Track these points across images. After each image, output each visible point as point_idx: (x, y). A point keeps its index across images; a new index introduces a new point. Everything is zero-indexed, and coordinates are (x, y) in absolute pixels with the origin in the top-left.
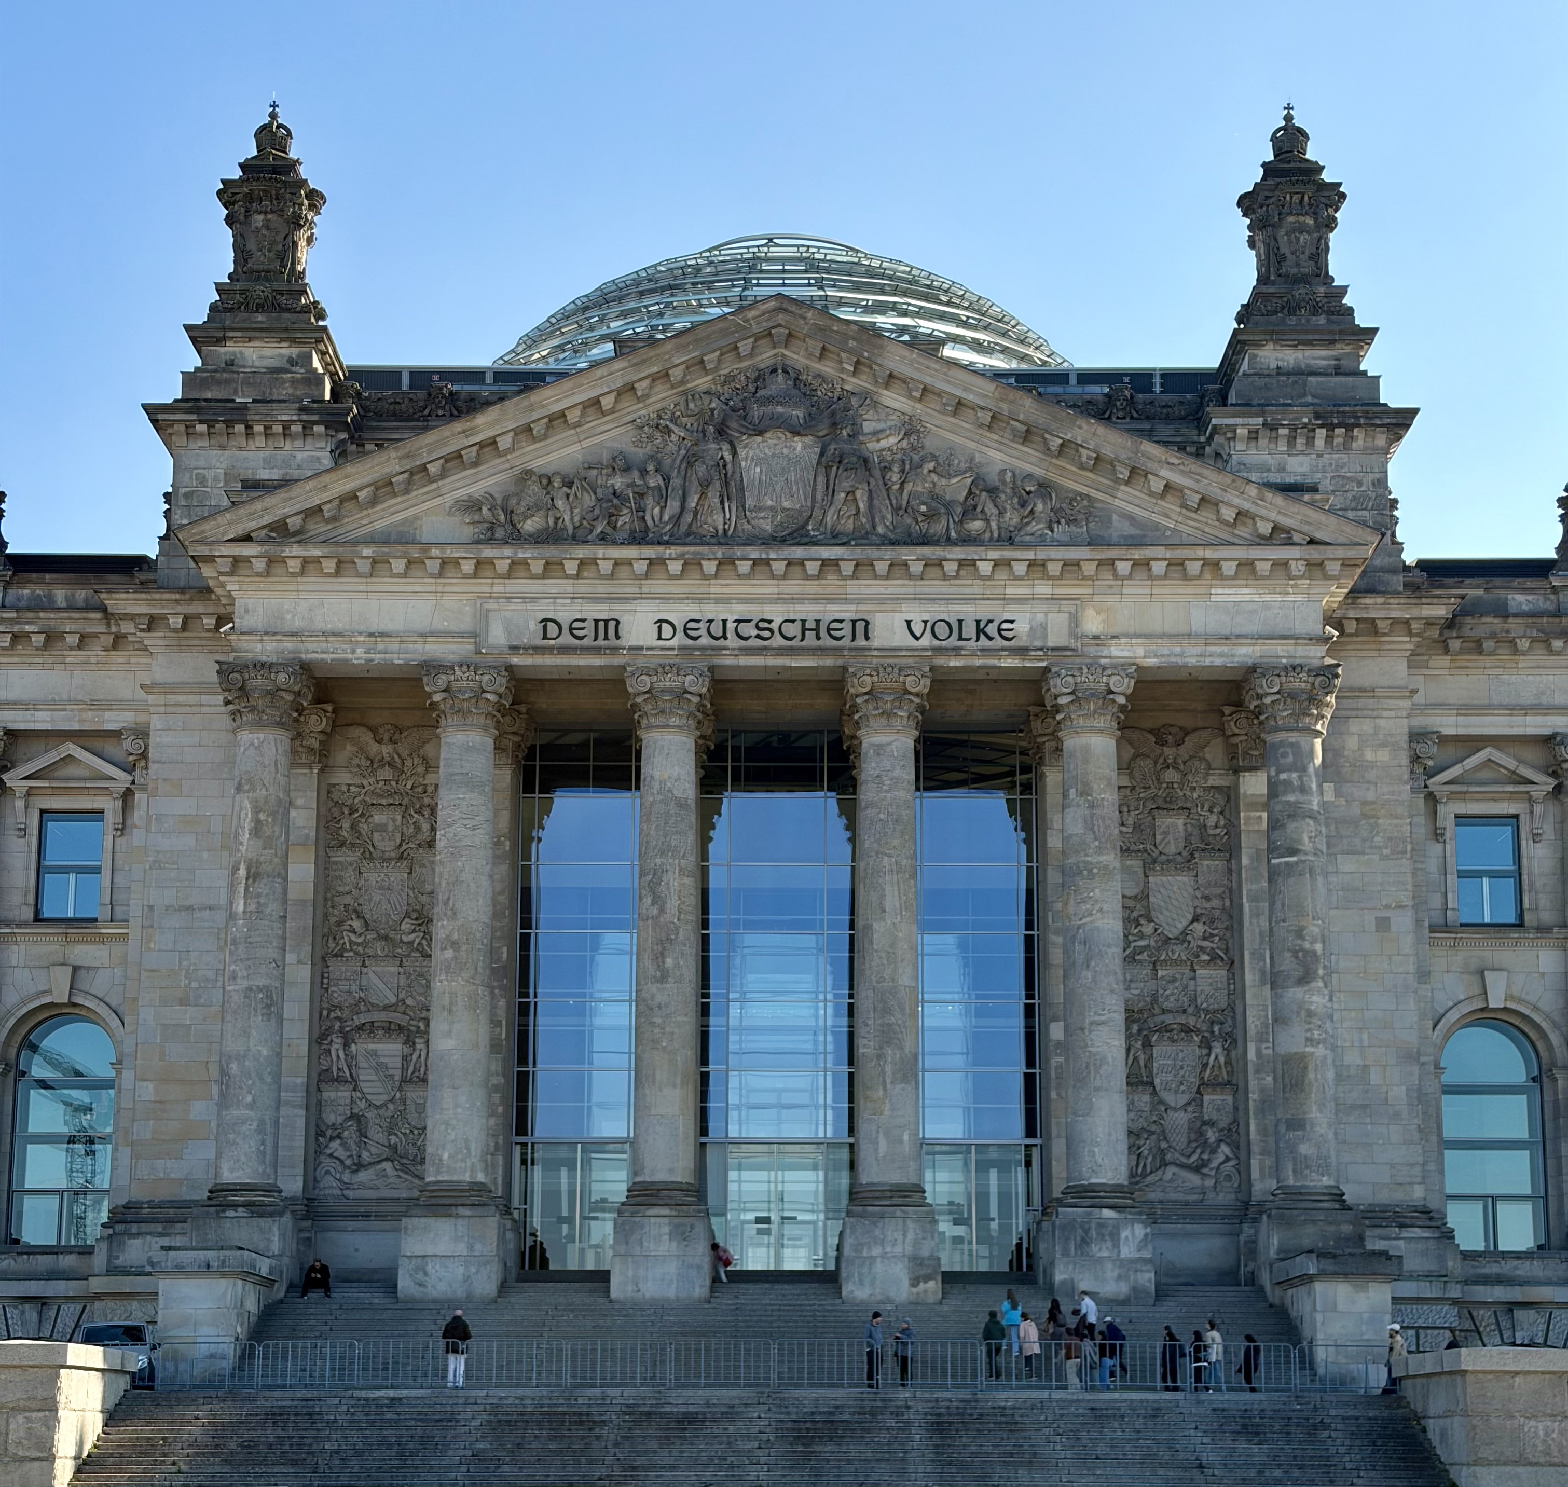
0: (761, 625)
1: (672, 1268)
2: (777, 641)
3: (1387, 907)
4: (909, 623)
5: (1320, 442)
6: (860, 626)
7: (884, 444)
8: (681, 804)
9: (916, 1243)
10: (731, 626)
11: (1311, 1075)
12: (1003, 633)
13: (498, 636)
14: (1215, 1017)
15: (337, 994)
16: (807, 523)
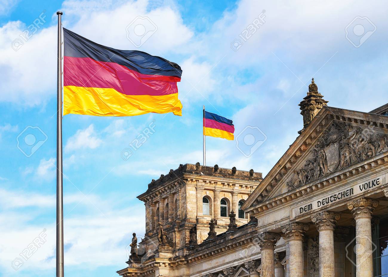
0: (335, 196)
2: (338, 200)
4: (360, 186)
6: (351, 190)
8: (324, 249)
10: (330, 199)
12: (377, 183)
13: (294, 216)
16: (339, 166)
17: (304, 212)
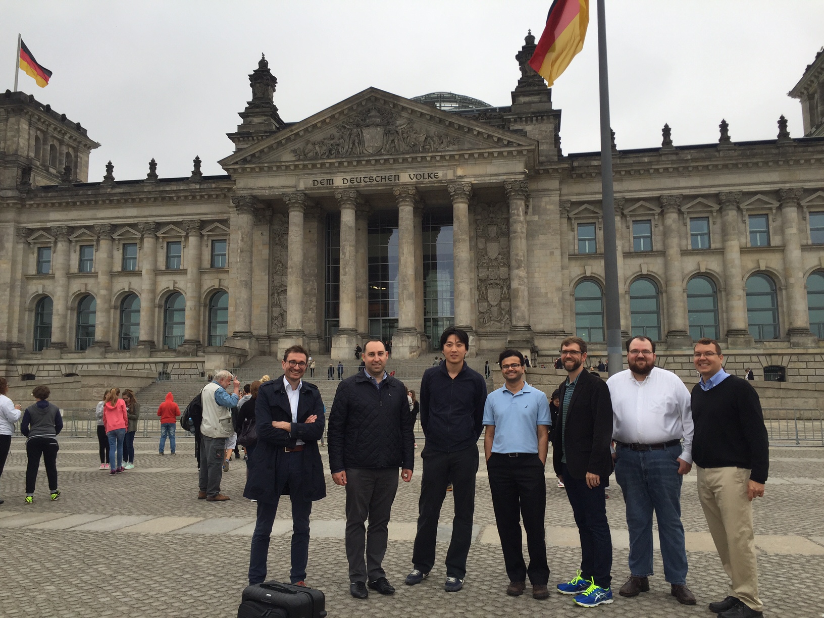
0: (370, 178)
1: (347, 351)
2: (375, 182)
3: (553, 248)
4: (410, 175)
5: (534, 122)
6: (397, 177)
7: (402, 127)
8: (350, 228)
9: (411, 342)
10: (362, 179)
11: (520, 294)
12: (435, 176)
13: (302, 186)
14: (504, 280)
15: (276, 283)
16: (382, 149)
17: (319, 185)
